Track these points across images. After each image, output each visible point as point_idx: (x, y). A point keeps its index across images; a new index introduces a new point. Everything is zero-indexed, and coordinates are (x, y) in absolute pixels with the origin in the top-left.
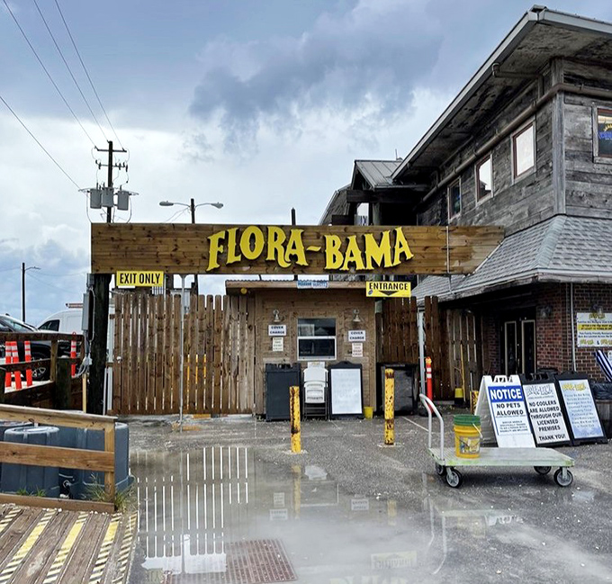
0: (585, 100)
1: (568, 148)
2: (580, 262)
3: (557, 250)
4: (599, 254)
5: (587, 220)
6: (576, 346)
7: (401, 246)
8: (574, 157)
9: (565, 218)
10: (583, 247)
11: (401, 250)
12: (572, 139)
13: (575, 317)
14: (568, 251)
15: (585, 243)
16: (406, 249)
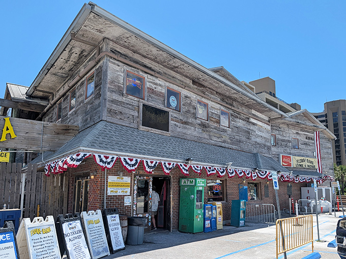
0: (120, 64)
1: (110, 86)
2: (108, 146)
3: (96, 138)
4: (120, 143)
5: (117, 126)
6: (107, 194)
7: (7, 129)
8: (113, 91)
9: (106, 122)
10: (112, 139)
11: (8, 132)
12: (112, 82)
13: (107, 177)
14: (102, 140)
15: (114, 137)
16: (11, 131)
